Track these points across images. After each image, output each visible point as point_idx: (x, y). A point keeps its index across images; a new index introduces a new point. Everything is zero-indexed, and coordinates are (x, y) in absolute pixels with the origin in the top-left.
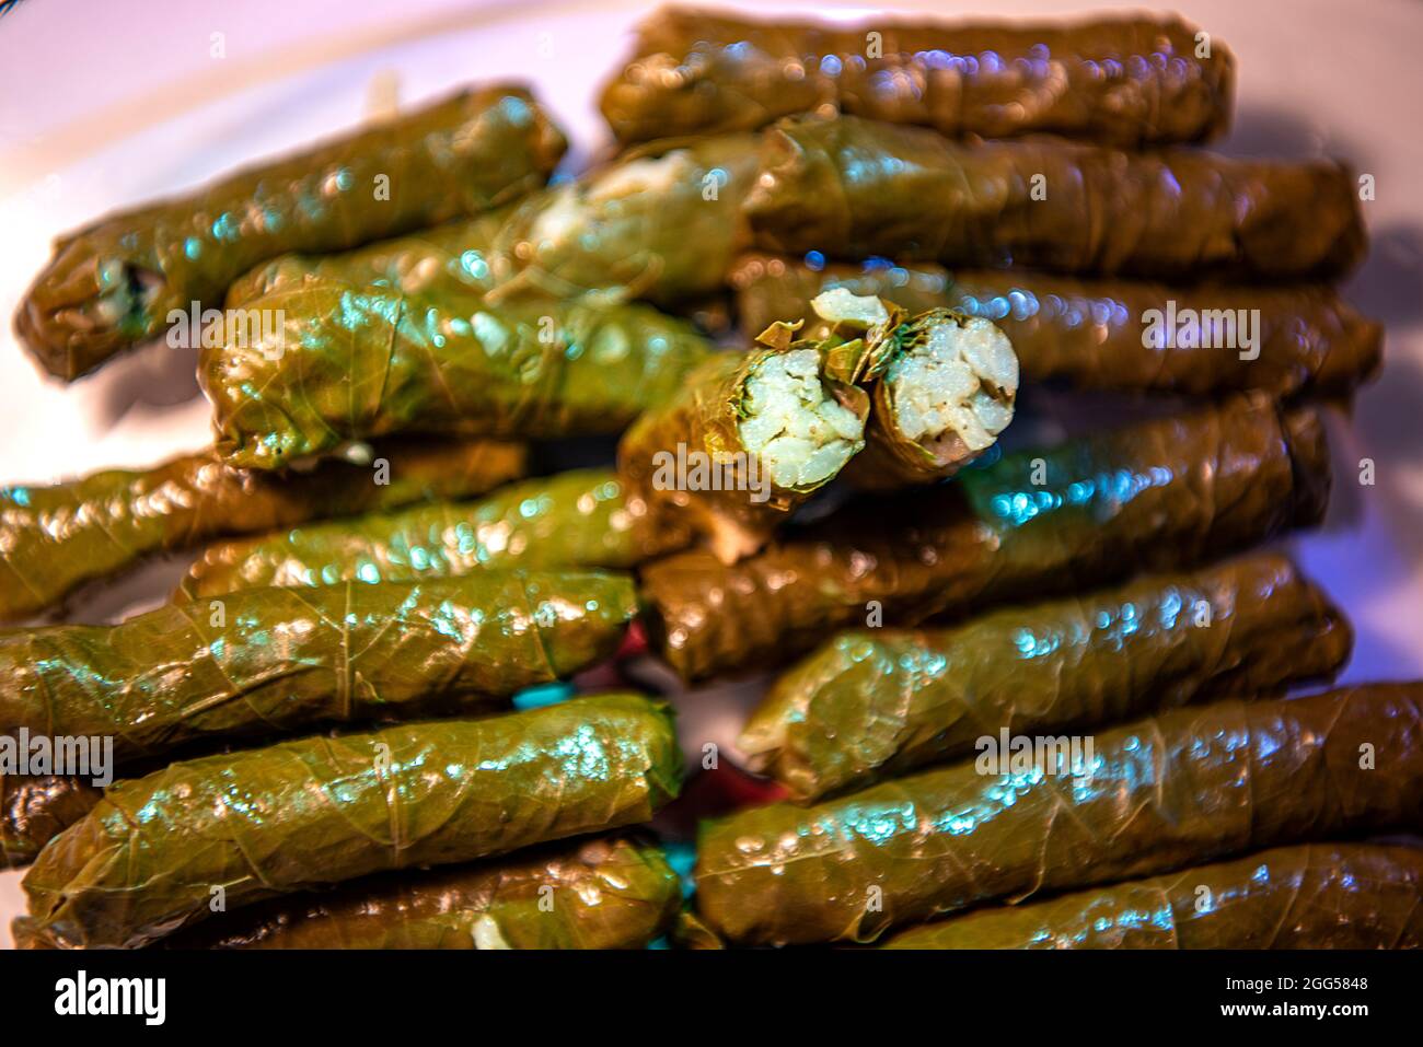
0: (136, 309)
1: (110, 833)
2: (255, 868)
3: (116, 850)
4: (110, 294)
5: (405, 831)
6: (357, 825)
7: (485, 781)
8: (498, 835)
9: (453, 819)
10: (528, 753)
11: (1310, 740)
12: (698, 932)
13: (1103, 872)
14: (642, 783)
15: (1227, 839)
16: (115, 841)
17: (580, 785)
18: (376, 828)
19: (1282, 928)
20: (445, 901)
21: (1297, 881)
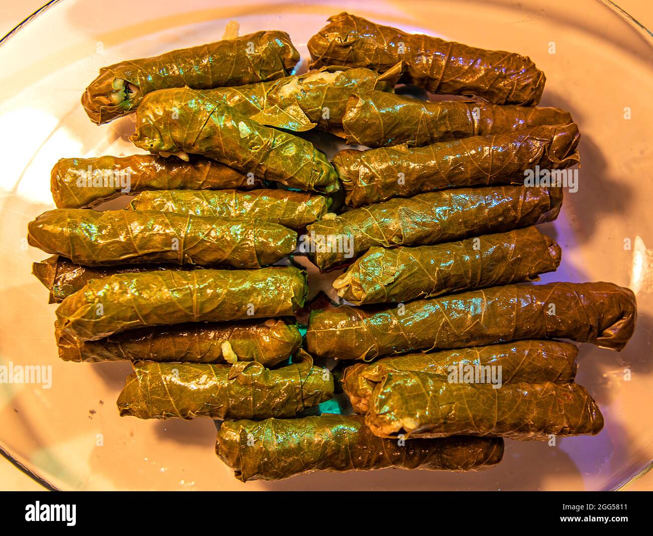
0: (126, 98)
1: (88, 299)
2: (141, 318)
3: (89, 306)
4: (117, 91)
5: (198, 311)
6: (180, 307)
7: (230, 295)
8: (234, 315)
9: (217, 308)
10: (247, 285)
11: (539, 303)
12: (305, 355)
13: (458, 344)
14: (290, 302)
15: (504, 337)
16: (90, 303)
17: (266, 301)
18: (188, 308)
19: (519, 369)
20: (212, 335)
21: (527, 352)
